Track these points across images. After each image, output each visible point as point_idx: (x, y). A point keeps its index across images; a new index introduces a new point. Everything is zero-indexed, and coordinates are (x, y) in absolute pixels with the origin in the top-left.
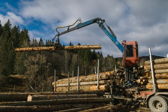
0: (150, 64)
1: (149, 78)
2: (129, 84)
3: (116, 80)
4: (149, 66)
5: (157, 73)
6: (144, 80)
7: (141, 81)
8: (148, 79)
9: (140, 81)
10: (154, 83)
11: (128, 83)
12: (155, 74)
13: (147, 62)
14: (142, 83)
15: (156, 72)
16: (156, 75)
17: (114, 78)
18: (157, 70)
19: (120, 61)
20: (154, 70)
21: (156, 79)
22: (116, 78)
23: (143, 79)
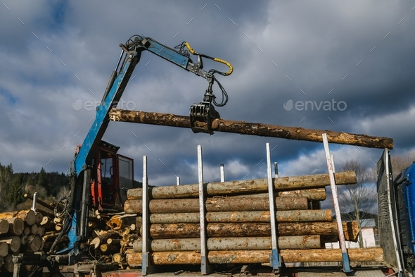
0: (140, 198)
1: (123, 235)
2: (73, 251)
3: (31, 239)
4: (138, 204)
5: (155, 223)
6: (109, 241)
7: (103, 241)
8: (121, 238)
9: (100, 244)
10: (144, 249)
11: (69, 248)
12: (149, 224)
13: (134, 193)
14: (104, 248)
15: (152, 219)
16: (152, 226)
17: (27, 232)
18: (156, 215)
19: (31, 184)
20: (149, 213)
21: (150, 238)
22: (31, 234)
23: (109, 237)
